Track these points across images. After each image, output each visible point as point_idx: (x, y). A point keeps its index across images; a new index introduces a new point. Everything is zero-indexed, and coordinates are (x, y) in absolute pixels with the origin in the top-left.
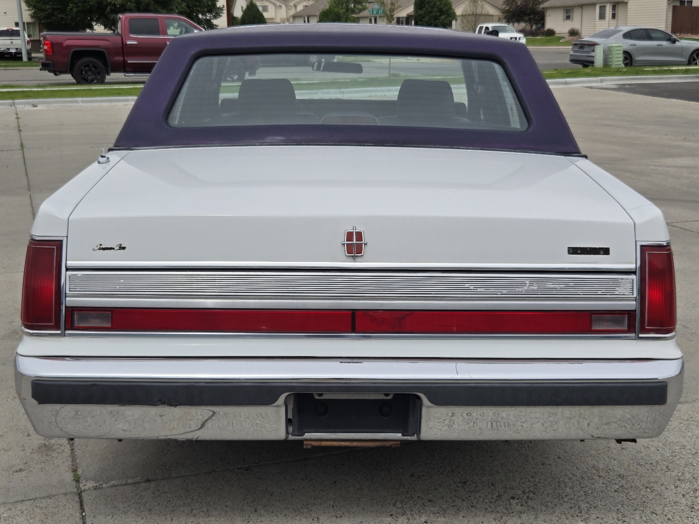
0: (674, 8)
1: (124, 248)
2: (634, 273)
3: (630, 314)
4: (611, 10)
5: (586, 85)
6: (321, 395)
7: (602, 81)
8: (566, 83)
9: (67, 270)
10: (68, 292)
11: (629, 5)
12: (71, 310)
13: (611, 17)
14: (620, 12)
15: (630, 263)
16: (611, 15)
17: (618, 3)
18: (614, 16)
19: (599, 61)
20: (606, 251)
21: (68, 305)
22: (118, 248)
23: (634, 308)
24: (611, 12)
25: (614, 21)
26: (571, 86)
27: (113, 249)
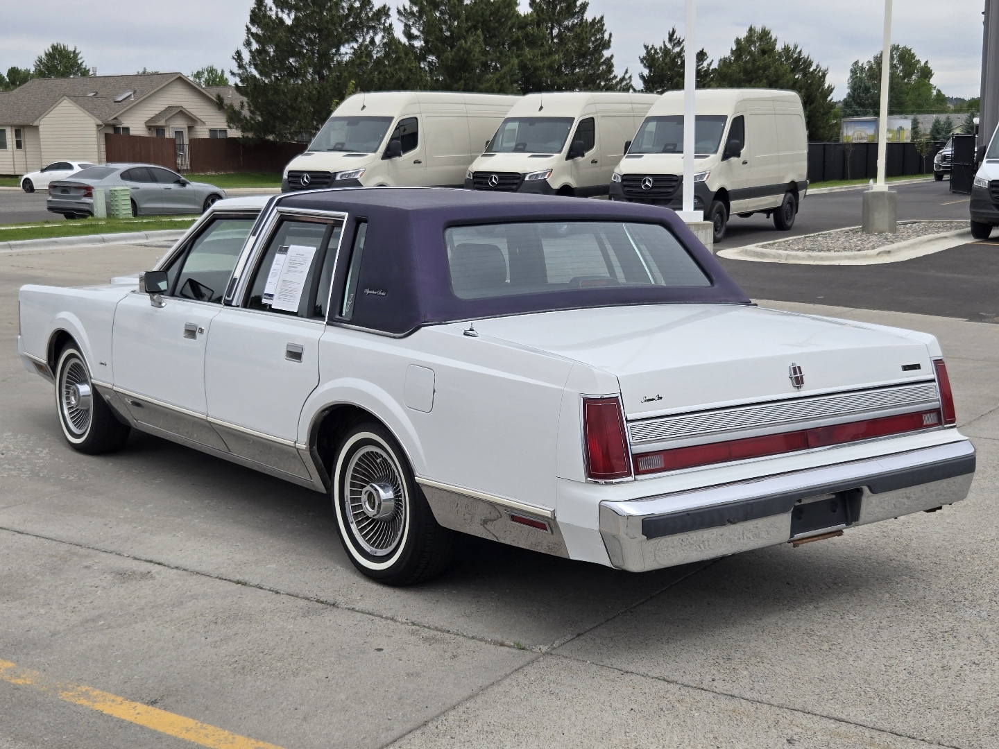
0: (107, 136)
1: (661, 398)
2: (933, 381)
3: (937, 411)
4: (14, 136)
5: (133, 242)
6: (800, 501)
7: (147, 237)
8: (104, 241)
9: (627, 421)
10: (631, 441)
11: (40, 130)
12: (637, 457)
13: (15, 146)
14: (27, 139)
15: (929, 374)
16: (15, 143)
17: (24, 126)
18: (19, 145)
19: (100, 209)
20: (917, 367)
21: (634, 452)
22: (657, 399)
23: (938, 407)
24: (14, 139)
25: (19, 152)
26: (112, 243)
27: (653, 399)
